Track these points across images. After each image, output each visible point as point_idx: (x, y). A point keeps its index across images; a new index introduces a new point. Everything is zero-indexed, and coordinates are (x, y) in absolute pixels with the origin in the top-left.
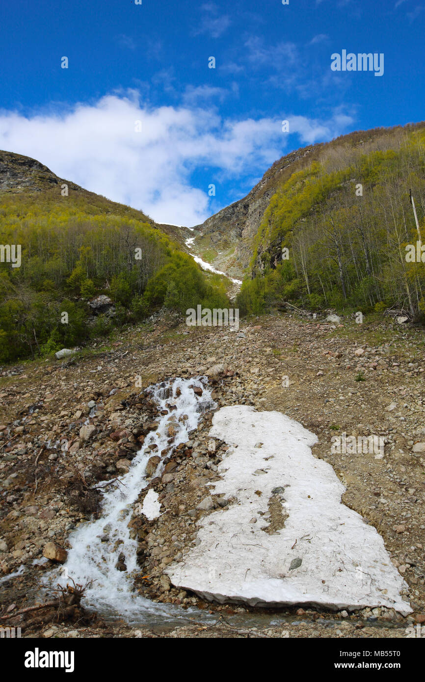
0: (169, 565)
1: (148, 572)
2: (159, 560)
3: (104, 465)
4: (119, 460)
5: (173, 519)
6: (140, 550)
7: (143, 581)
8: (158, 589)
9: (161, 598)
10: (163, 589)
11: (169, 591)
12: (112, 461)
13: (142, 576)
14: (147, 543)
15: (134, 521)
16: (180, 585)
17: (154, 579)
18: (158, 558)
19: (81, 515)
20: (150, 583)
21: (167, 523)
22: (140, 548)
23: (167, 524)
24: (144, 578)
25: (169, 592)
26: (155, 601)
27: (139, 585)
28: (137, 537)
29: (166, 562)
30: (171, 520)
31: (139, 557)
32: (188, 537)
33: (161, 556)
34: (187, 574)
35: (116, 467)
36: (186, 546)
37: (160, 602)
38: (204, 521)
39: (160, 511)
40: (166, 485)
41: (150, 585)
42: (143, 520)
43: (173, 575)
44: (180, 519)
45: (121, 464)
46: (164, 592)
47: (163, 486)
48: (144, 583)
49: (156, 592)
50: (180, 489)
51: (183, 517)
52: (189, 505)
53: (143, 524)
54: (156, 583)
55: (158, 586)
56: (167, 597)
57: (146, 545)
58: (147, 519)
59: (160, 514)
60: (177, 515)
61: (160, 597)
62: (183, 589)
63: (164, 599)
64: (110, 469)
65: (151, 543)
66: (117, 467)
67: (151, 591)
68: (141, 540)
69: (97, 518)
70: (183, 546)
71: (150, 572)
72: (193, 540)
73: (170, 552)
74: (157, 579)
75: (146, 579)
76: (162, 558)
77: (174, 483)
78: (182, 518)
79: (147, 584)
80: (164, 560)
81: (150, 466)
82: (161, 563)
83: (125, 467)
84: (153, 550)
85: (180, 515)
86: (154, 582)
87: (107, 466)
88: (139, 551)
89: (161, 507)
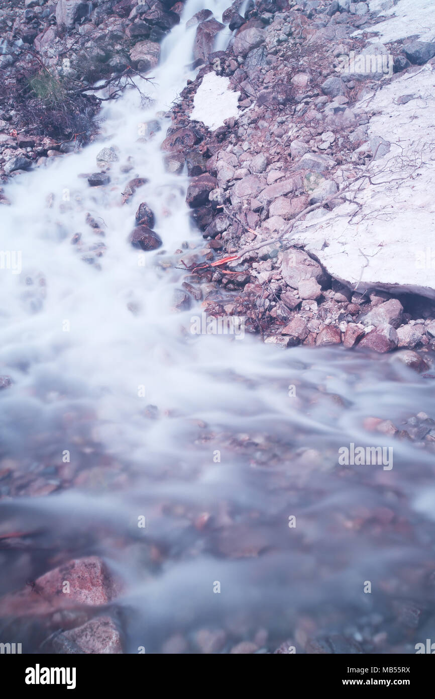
0: (300, 220)
1: (230, 247)
2: (259, 210)
3: (102, 53)
4: (134, 45)
5: (280, 110)
6: (196, 192)
7: (215, 275)
8: (277, 296)
9: (295, 327)
10: (291, 296)
11: (320, 300)
12: (118, 47)
13: (212, 259)
14: (215, 174)
15: (175, 138)
16: (371, 277)
17: (255, 265)
18: (255, 204)
19: (47, 141)
20: (241, 279)
21: (262, 123)
22: (195, 186)
23: (266, 124)
24: (217, 263)
25: (319, 303)
26: (272, 339)
27: (205, 287)
28: (185, 169)
29: (284, 212)
30: (274, 115)
31: (195, 212)
32: (341, 141)
33: (264, 196)
34: (381, 238)
35: (128, 57)
36: (339, 163)
37: (295, 342)
38: (376, 100)
39: (239, 107)
40: (245, 56)
41: (242, 285)
42: (197, 132)
43: (325, 245)
44: (300, 107)
45: (140, 52)
46: (298, 307)
47: (237, 61)
48: (219, 281)
49: (270, 308)
50: (282, 56)
51: (308, 100)
52: (320, 73)
53: (198, 141)
54: (263, 276)
55: (274, 286)
56: (315, 322)
57: (213, 178)
58: (207, 129)
59: (241, 113)
60: (290, 100)
61: (292, 324)
62: (386, 292)
63: (308, 332)
64: (116, 60)
65: (225, 174)
66: (133, 59)
67: (250, 306)
68: (195, 172)
69: (85, 141)
70: (332, 163)
71: (237, 244)
72: (359, 145)
73: (295, 184)
74: (267, 264)
75: (224, 266)
76: (269, 202)
77: (265, 47)
78: (307, 103)
79: (230, 282)
80: (279, 208)
81: (201, 44)
82: (267, 217)
83: (148, 57)
84: (236, 186)
85: (300, 96)
86: (254, 273)
87: (109, 56)
88: (195, 194)
89: (240, 100)
